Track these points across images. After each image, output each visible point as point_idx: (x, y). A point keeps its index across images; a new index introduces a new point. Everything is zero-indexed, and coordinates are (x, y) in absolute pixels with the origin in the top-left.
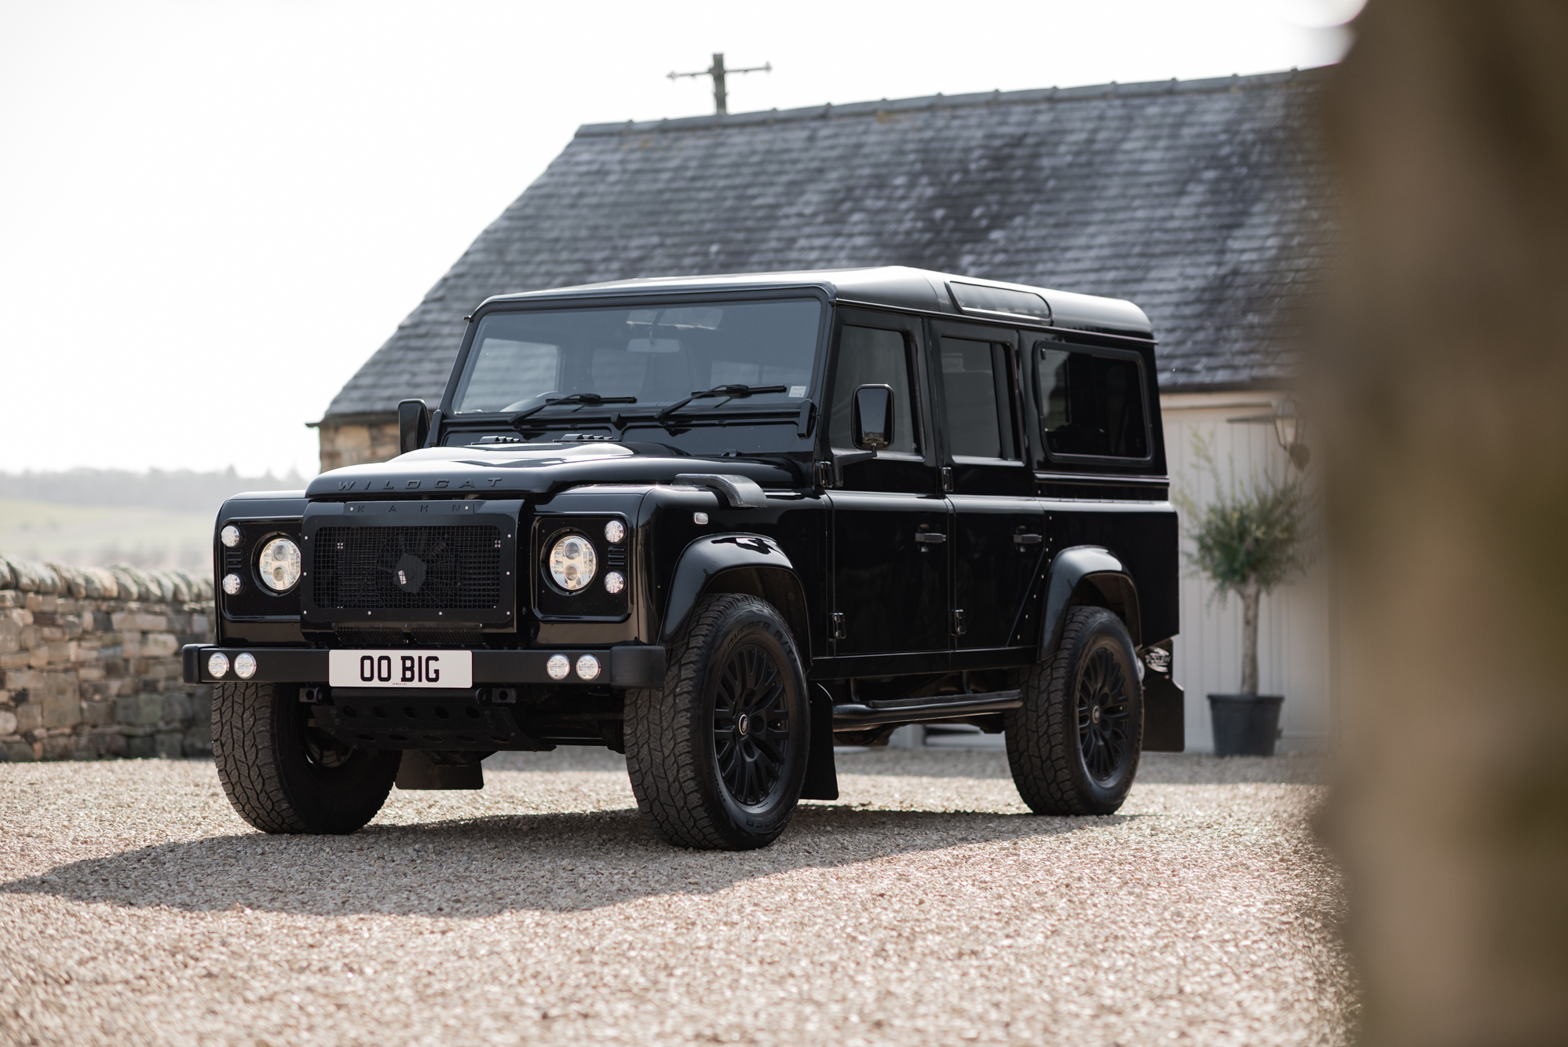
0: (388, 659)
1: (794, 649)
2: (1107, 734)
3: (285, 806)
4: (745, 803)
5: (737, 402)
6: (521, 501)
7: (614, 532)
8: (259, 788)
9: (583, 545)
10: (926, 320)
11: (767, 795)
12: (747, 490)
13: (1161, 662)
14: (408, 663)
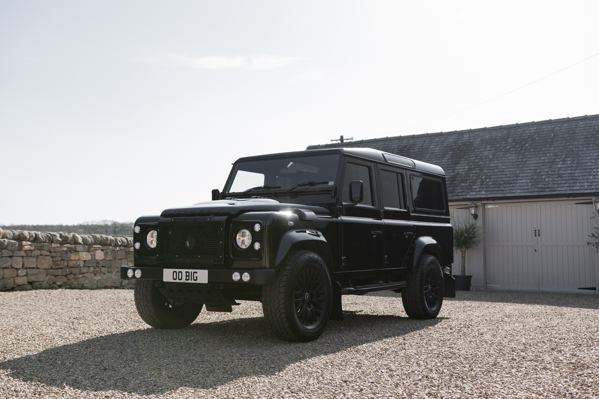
0: (181, 272)
1: (326, 270)
2: (433, 294)
3: (157, 320)
4: (307, 325)
5: (312, 187)
6: (227, 217)
7: (257, 228)
8: (148, 314)
9: (247, 233)
10: (375, 164)
11: (316, 321)
12: (310, 214)
13: (448, 271)
14: (188, 274)
